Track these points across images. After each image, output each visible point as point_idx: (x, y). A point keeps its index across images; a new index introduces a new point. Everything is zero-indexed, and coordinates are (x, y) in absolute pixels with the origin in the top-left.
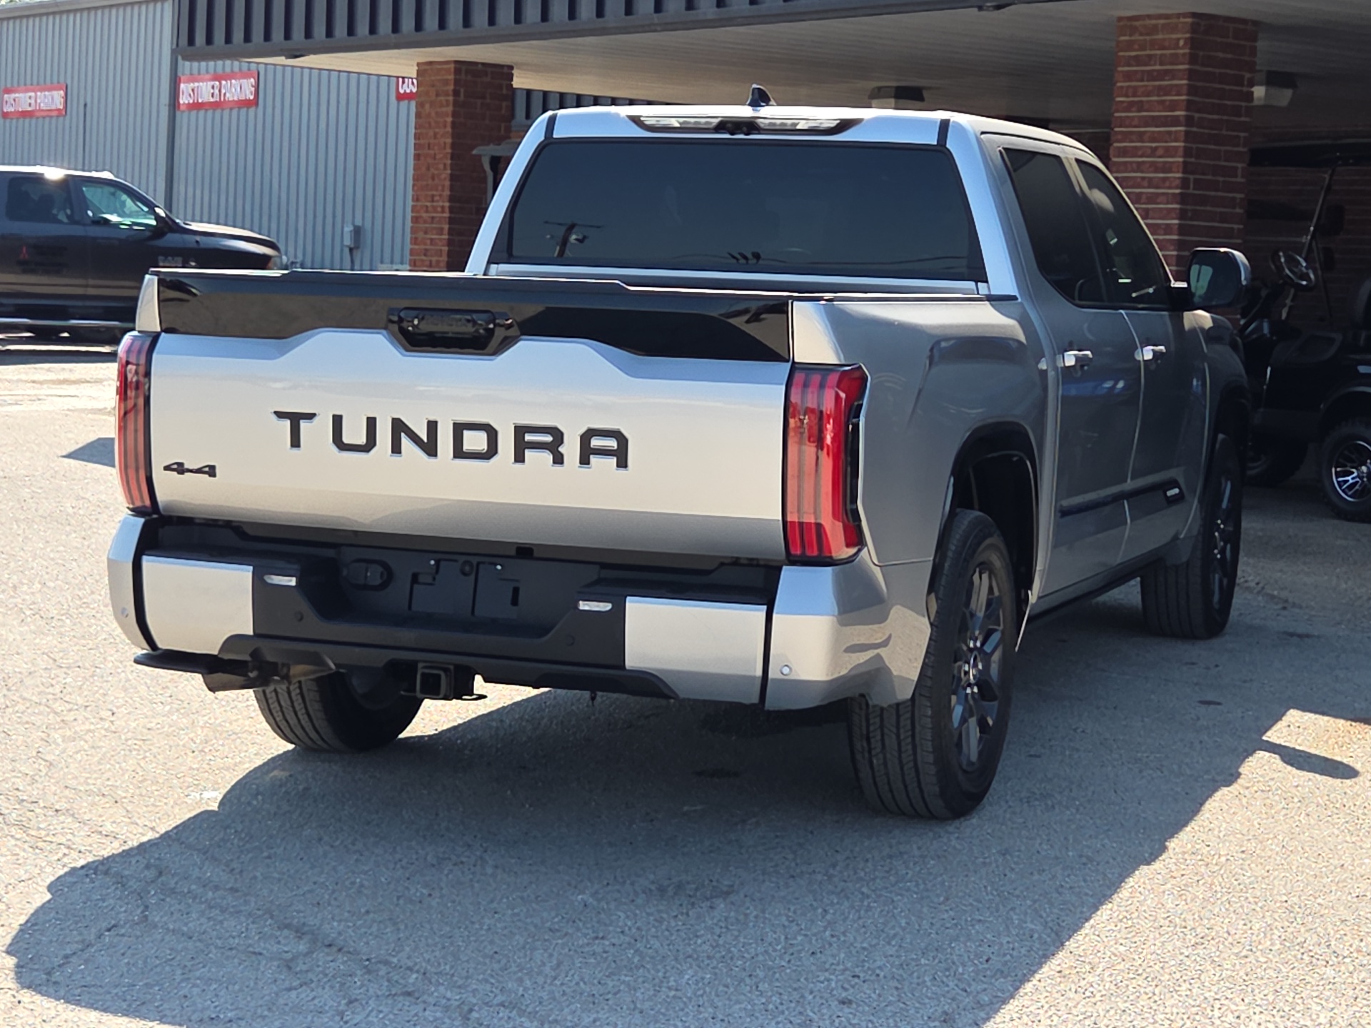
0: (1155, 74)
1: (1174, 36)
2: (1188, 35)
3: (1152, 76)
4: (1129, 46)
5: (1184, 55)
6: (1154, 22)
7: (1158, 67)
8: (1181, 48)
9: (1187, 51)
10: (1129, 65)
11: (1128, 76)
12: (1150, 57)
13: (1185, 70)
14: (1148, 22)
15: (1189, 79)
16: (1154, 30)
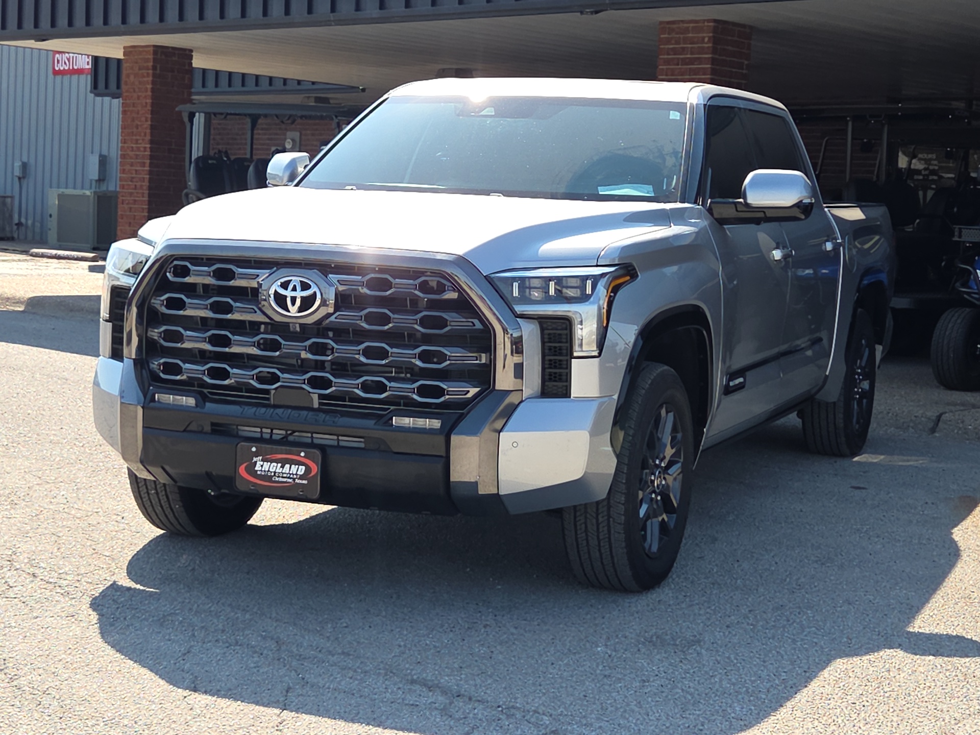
0: (687, 60)
1: (701, 35)
2: (711, 35)
3: (685, 62)
4: (668, 41)
5: (708, 47)
6: (686, 25)
7: (689, 56)
8: (706, 43)
9: (710, 45)
10: (668, 54)
11: (667, 62)
12: (683, 48)
13: (709, 58)
14: (681, 25)
15: (712, 64)
16: (686, 30)
